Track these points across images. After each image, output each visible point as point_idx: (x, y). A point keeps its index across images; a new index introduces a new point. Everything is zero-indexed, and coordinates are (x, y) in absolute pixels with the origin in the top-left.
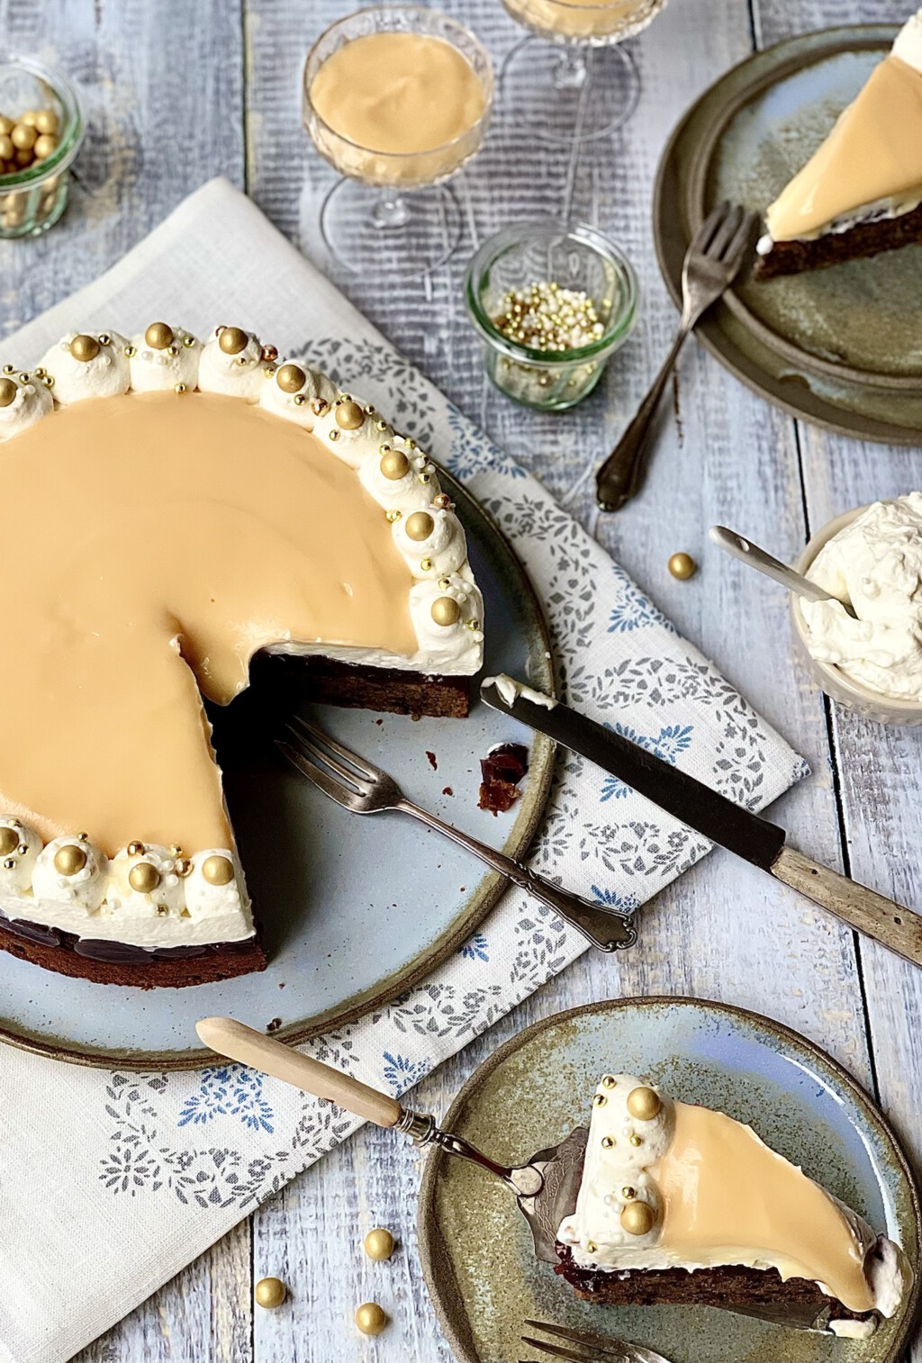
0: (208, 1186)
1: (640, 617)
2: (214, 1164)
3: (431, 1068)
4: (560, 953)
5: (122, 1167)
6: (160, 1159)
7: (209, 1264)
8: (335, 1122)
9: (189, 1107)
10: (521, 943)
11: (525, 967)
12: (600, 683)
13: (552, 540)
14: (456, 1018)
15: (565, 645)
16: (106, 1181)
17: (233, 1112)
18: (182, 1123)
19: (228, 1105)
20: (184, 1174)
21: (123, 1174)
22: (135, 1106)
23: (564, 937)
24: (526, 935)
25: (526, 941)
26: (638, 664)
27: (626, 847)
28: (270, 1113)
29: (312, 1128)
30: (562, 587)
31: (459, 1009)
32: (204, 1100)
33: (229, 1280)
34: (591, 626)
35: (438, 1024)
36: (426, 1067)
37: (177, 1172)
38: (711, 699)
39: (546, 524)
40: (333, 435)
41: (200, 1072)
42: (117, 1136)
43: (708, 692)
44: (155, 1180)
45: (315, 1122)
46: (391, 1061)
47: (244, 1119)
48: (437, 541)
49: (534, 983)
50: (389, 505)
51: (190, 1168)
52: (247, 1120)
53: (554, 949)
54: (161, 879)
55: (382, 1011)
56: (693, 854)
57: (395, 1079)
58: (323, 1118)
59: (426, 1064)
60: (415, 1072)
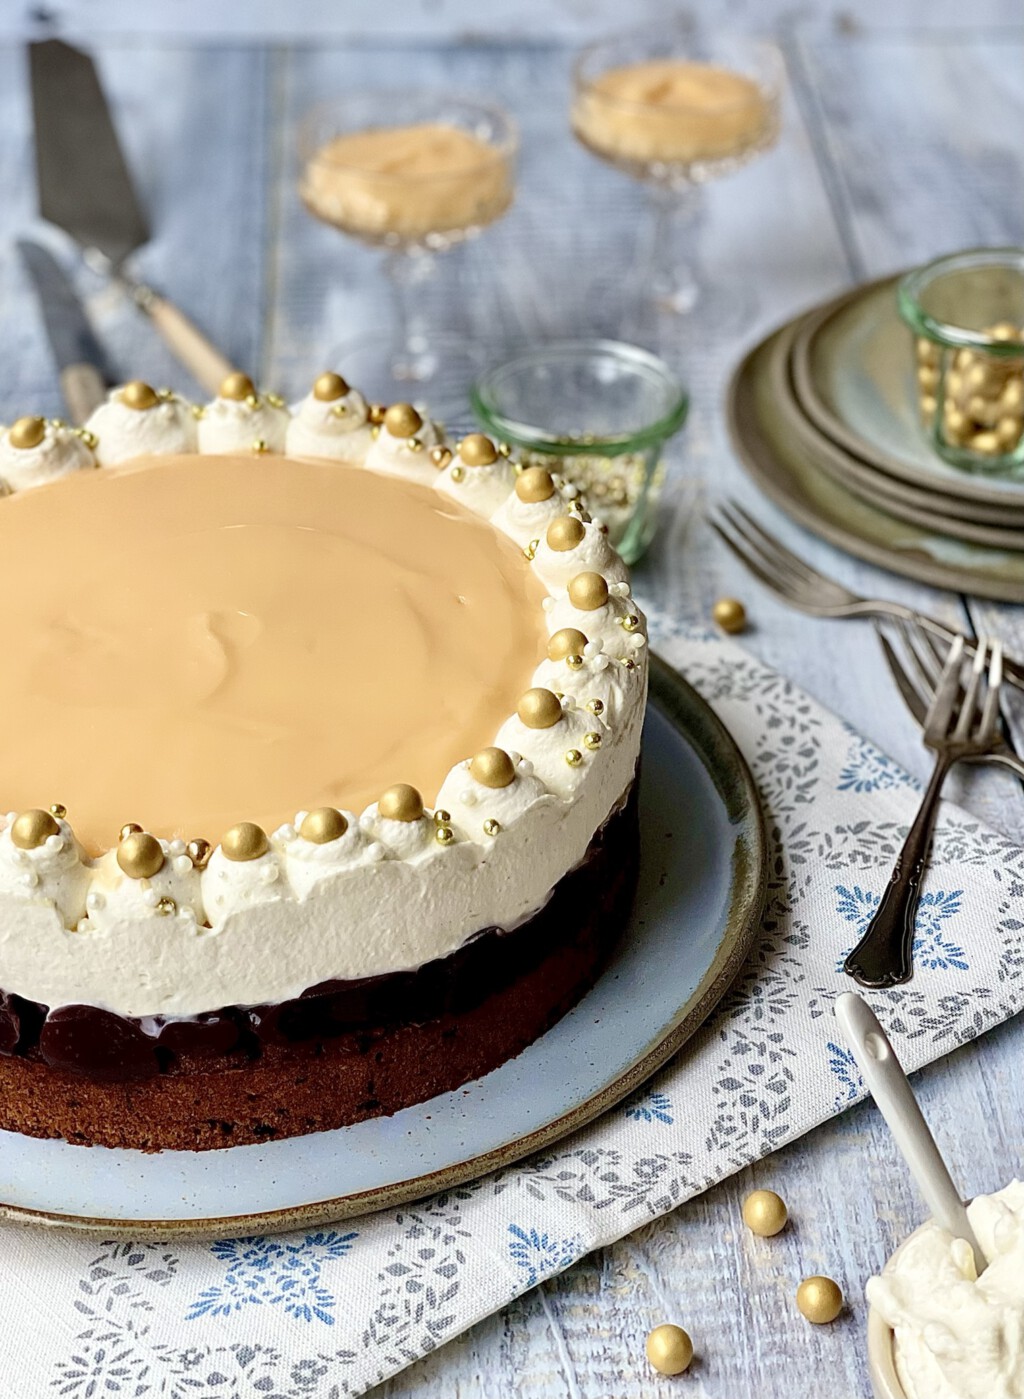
0: (224, 1391)
1: (881, 778)
2: (236, 1362)
3: (584, 1252)
4: (781, 1120)
5: (89, 1370)
6: (150, 1358)
8: (430, 1314)
9: (204, 1299)
10: (722, 1105)
11: (728, 1133)
12: (829, 840)
13: (756, 697)
14: (621, 1188)
15: (779, 803)
16: (60, 1387)
17: (273, 1301)
18: (191, 1317)
19: (267, 1294)
20: (187, 1375)
21: (88, 1379)
22: (121, 1301)
23: (788, 1101)
24: (725, 1095)
25: (730, 1104)
26: (881, 827)
28: (330, 1301)
29: (394, 1320)
30: (774, 745)
31: (627, 1176)
32: (230, 1290)
34: (814, 781)
35: (595, 1193)
36: (575, 1247)
37: (176, 1372)
38: (984, 858)
39: (750, 683)
40: (456, 473)
41: (226, 1260)
42: (88, 1334)
43: (979, 851)
44: (141, 1383)
45: (400, 1311)
46: (521, 1236)
47: (289, 1309)
49: (742, 1155)
51: (198, 1367)
52: (294, 1310)
53: (772, 1114)
54: (165, 863)
55: (510, 1179)
56: (978, 1018)
57: (525, 1260)
58: (413, 1308)
59: (576, 1243)
60: (557, 1254)
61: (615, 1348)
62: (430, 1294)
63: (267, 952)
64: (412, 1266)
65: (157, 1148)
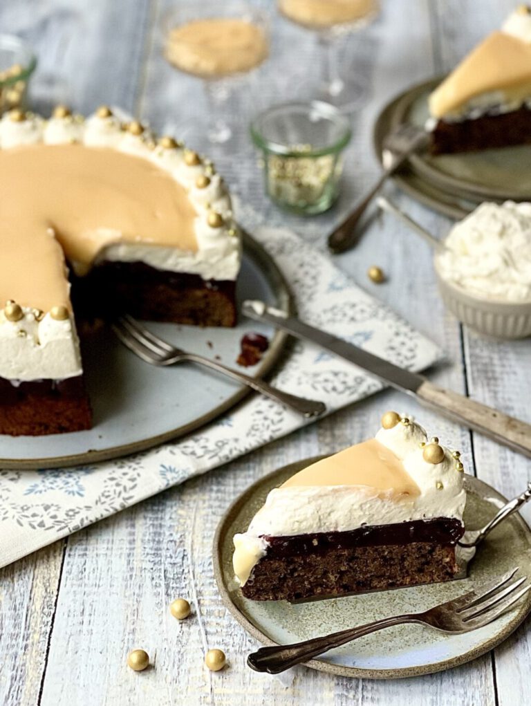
0: (38, 520)
2: (43, 510)
6: (9, 508)
7: (33, 567)
8: (124, 495)
9: (32, 488)
10: (255, 420)
11: (255, 431)
14: (208, 451)
15: (299, 302)
17: (60, 489)
18: (26, 494)
19: (57, 486)
20: (23, 514)
24: (259, 417)
25: (258, 420)
27: (326, 381)
28: (83, 489)
29: (109, 496)
31: (211, 446)
32: (43, 485)
33: (46, 575)
34: (315, 292)
35: (197, 453)
36: (187, 473)
37: (18, 513)
41: (42, 475)
44: (4, 516)
45: (111, 494)
46: (164, 468)
47: (66, 492)
51: (28, 511)
53: (275, 423)
54: (23, 316)
55: (163, 448)
57: (165, 476)
58: (117, 492)
60: (179, 475)
64: (118, 478)
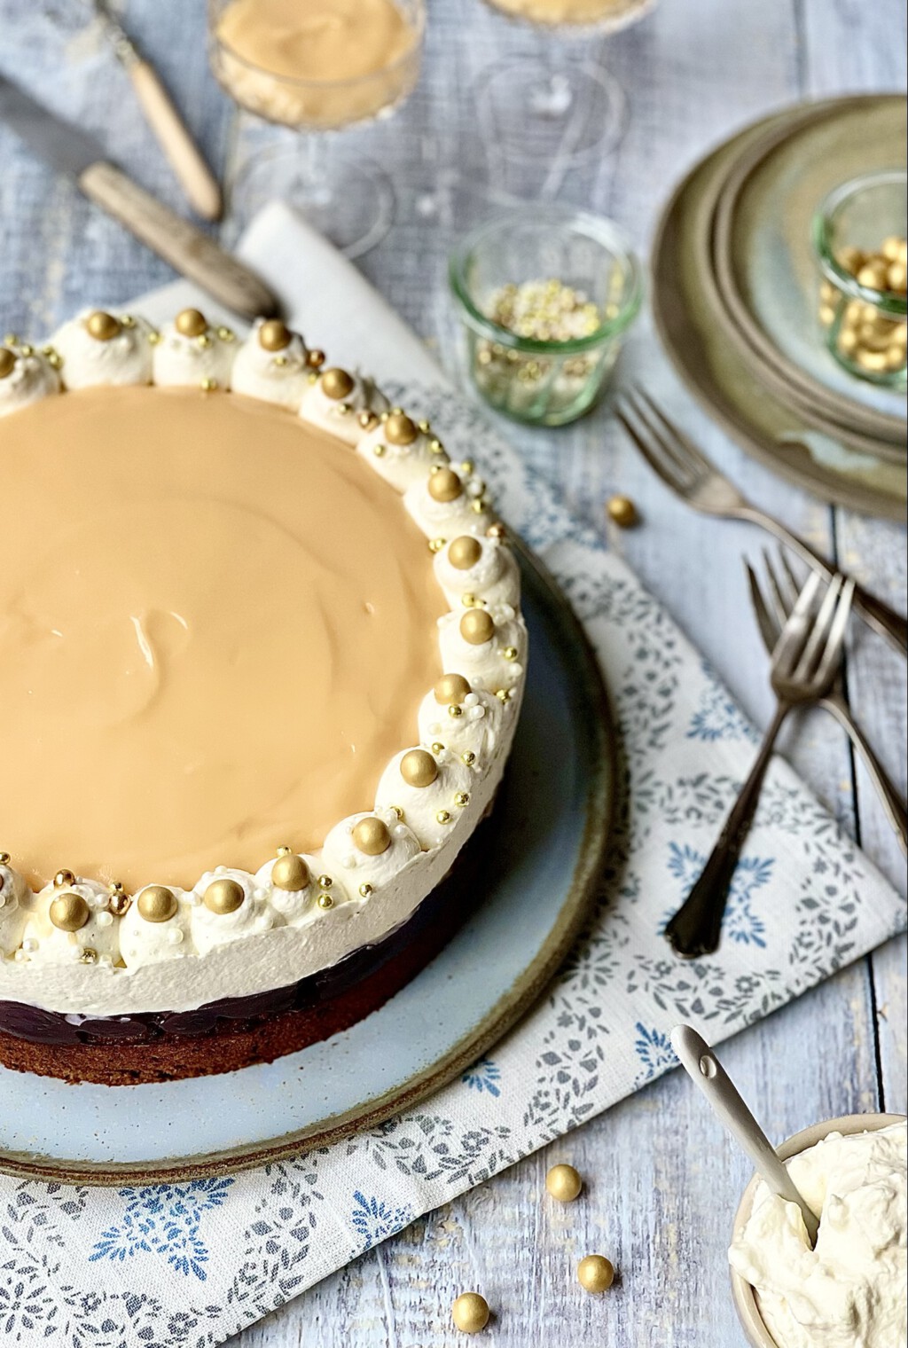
0: (114, 1338)
1: (725, 727)
2: (126, 1311)
3: (412, 1219)
4: (588, 1097)
5: (10, 1304)
6: (58, 1298)
8: (283, 1274)
9: (106, 1239)
10: (542, 1080)
12: (670, 792)
13: (631, 624)
14: (449, 1160)
15: (634, 744)
17: (160, 1250)
18: (94, 1258)
19: (155, 1241)
20: (86, 1320)
21: (9, 1313)
22: (40, 1232)
23: (596, 1079)
24: (550, 1071)
25: (548, 1079)
26: (717, 781)
27: (683, 986)
28: (205, 1255)
29: (254, 1279)
30: (638, 679)
31: (456, 1150)
32: (126, 1232)
35: (427, 1164)
36: (405, 1215)
37: (78, 1316)
38: (799, 828)
39: (626, 607)
40: (379, 450)
41: (126, 1197)
42: (11, 1265)
43: (796, 819)
44: (49, 1323)
45: (259, 1272)
46: (363, 1203)
47: (172, 1260)
48: (483, 573)
49: (552, 1131)
50: (433, 533)
51: (95, 1313)
52: (175, 1261)
53: (581, 1091)
54: (90, 916)
55: (360, 1141)
56: (765, 1003)
57: (364, 1227)
58: (270, 1268)
59: (406, 1212)
60: (391, 1221)
61: (431, 1300)
62: (285, 1255)
63: (171, 985)
64: (273, 1226)
65: (77, 1080)
